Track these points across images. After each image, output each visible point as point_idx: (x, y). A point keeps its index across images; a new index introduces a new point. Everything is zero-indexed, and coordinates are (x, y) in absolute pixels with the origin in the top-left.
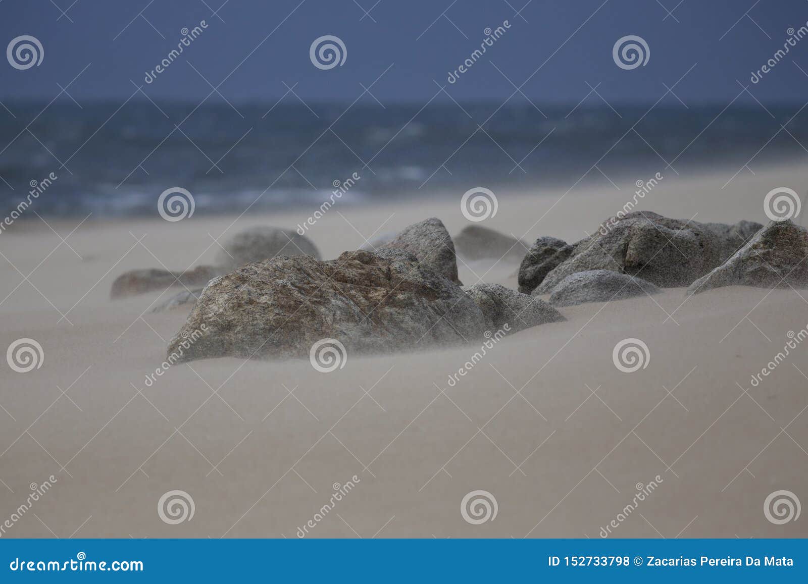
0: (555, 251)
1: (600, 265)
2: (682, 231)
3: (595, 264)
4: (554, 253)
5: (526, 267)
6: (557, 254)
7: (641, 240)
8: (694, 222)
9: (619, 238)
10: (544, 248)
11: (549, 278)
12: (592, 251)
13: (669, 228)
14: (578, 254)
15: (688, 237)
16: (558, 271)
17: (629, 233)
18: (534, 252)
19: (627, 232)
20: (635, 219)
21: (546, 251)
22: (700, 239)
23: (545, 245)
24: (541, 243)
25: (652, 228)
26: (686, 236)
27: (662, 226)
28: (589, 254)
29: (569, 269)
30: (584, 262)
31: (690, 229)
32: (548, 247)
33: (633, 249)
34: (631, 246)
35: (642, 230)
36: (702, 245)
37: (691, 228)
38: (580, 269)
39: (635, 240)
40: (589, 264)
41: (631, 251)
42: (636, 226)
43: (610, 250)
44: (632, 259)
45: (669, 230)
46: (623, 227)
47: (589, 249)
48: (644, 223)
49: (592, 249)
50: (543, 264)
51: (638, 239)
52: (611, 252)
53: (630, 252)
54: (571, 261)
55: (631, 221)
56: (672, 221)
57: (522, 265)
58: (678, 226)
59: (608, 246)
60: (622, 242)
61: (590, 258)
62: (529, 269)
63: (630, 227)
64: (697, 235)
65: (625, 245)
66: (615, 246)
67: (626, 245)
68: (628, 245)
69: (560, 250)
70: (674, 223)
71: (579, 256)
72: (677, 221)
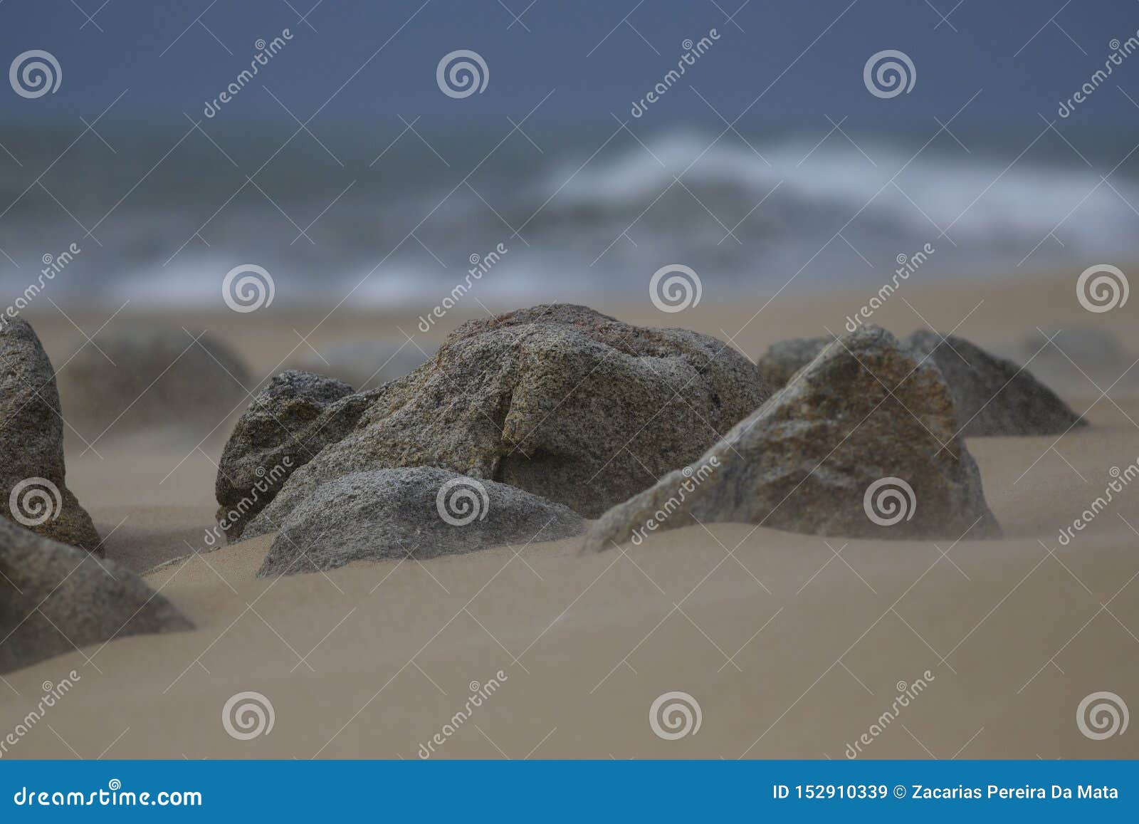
0: (318, 411)
1: (433, 452)
2: (661, 360)
3: (419, 450)
4: (314, 418)
5: (236, 457)
6: (323, 419)
7: (545, 384)
8: (697, 335)
9: (487, 377)
10: (286, 403)
11: (295, 485)
12: (414, 413)
13: (625, 351)
14: (377, 420)
15: (676, 378)
16: (319, 466)
17: (513, 365)
18: (259, 414)
19: (508, 363)
20: (531, 326)
21: (291, 411)
22: (711, 384)
23: (291, 394)
24: (279, 389)
25: (576, 350)
26: (672, 374)
27: (604, 346)
28: (404, 421)
29: (349, 463)
30: (389, 442)
31: (683, 356)
32: (299, 399)
33: (521, 409)
34: (518, 400)
35: (547, 356)
36: (715, 400)
37: (688, 351)
38: (378, 463)
39: (529, 382)
40: (403, 449)
41: (516, 414)
42: (533, 345)
43: (462, 410)
44: (517, 438)
45: (624, 356)
46: (499, 347)
47: (406, 407)
48: (555, 337)
49: (413, 408)
50: (282, 447)
51: (536, 381)
52: (464, 415)
53: (513, 416)
54: (358, 438)
55: (521, 331)
56: (637, 333)
57: (228, 449)
58: (653, 345)
59: (456, 399)
60: (493, 389)
61: (408, 432)
62: (243, 460)
63: (517, 347)
64: (704, 372)
65: (502, 397)
66: (476, 401)
67: (506, 398)
68: (510, 397)
69: (330, 408)
70: (642, 339)
71: (377, 426)
72: (648, 331)
